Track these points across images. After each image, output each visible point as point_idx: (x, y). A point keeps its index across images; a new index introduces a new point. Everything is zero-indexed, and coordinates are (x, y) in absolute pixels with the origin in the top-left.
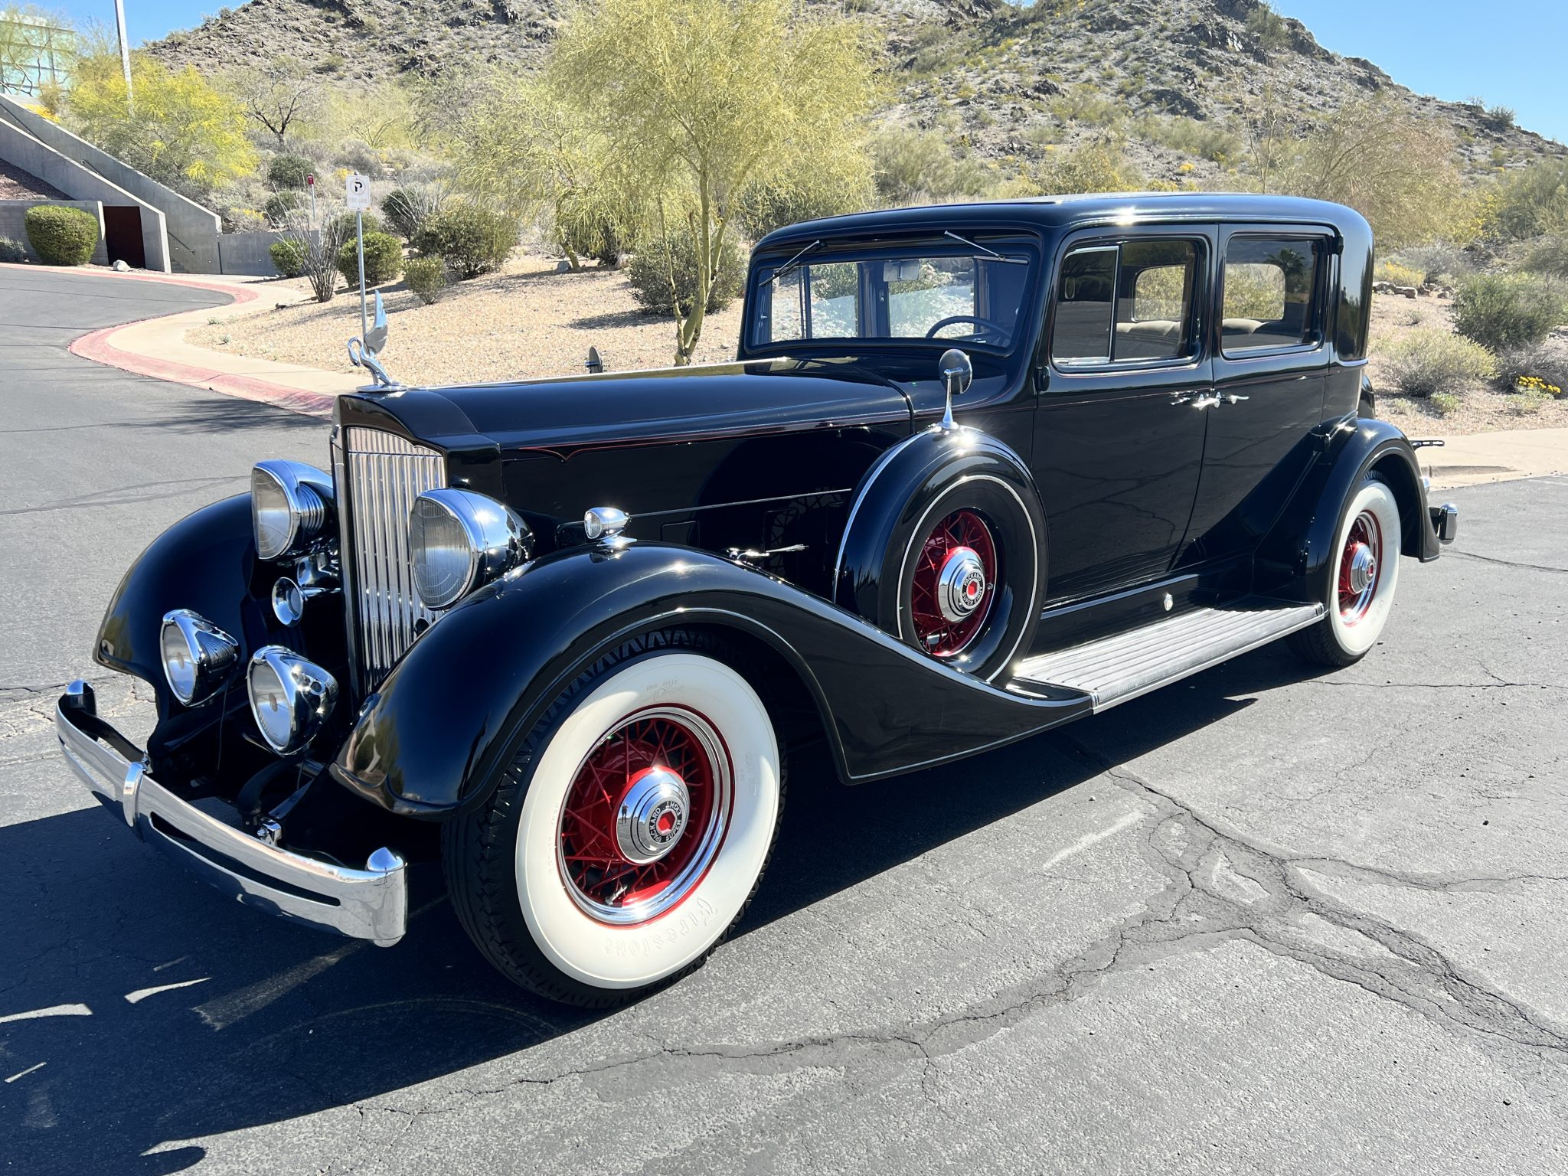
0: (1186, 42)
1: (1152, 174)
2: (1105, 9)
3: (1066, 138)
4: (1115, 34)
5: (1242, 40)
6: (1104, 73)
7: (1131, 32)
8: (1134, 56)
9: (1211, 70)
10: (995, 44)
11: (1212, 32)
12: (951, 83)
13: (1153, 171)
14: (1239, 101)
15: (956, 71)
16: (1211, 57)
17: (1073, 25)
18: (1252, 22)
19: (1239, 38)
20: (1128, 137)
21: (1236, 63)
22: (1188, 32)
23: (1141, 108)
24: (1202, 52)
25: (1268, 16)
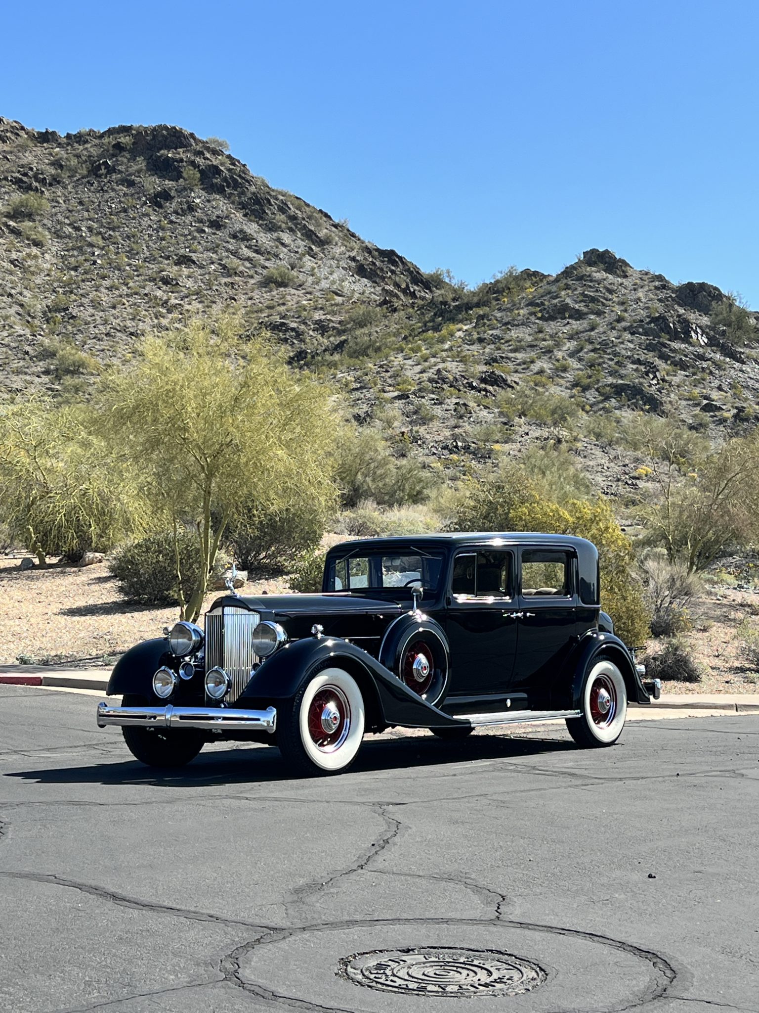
0: (646, 333)
1: (607, 477)
2: (557, 297)
3: (514, 437)
4: (568, 323)
5: (707, 334)
6: (557, 364)
7: (585, 321)
8: (590, 347)
9: (675, 364)
10: (437, 329)
11: (674, 324)
12: (387, 371)
13: (608, 474)
14: (706, 398)
15: (392, 358)
16: (674, 351)
17: (522, 312)
18: (716, 315)
19: (703, 332)
20: (581, 436)
21: (702, 358)
22: (647, 323)
23: (599, 402)
24: (664, 345)
25: (734, 309)
